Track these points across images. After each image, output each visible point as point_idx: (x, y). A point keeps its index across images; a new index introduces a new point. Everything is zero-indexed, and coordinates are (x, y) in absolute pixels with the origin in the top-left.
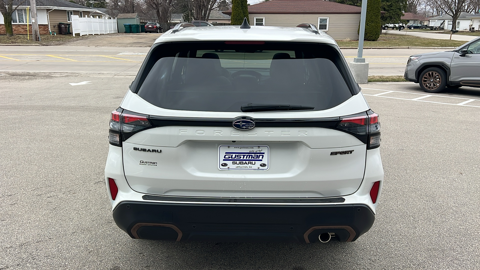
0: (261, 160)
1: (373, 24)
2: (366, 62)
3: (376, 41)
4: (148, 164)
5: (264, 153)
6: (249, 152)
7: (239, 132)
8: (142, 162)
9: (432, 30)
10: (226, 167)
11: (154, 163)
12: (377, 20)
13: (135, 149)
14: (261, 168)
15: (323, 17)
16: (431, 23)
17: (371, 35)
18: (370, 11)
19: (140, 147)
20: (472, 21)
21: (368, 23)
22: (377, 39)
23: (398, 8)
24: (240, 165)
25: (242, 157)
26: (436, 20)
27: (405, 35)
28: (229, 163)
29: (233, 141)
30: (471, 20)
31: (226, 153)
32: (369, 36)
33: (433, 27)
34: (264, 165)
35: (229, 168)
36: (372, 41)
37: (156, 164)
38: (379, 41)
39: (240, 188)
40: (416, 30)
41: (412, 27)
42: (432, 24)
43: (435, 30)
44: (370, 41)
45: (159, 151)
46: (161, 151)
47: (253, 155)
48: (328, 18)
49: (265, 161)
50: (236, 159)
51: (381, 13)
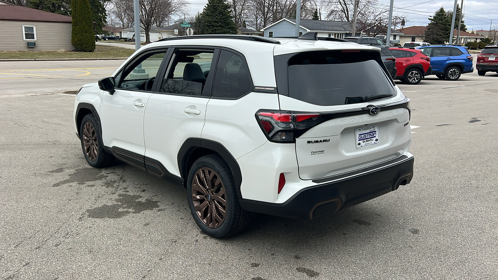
0: (375, 137)
1: (87, 35)
2: (146, 73)
3: (93, 52)
4: (317, 153)
5: (376, 131)
6: (369, 132)
7: (372, 117)
8: (313, 153)
9: (126, 41)
10: (360, 146)
11: (322, 151)
12: (91, 31)
13: (309, 142)
14: (376, 142)
15: (29, 25)
16: (123, 34)
17: (88, 46)
18: (82, 21)
19: (313, 140)
20: (161, 34)
21: (82, 33)
22: (94, 50)
23: (98, 19)
24: (366, 143)
25: (367, 136)
26: (128, 32)
27: (109, 46)
28: (361, 142)
29: (366, 125)
30: (159, 33)
31: (359, 135)
32: (85, 47)
33: (127, 38)
34: (377, 140)
35: (361, 146)
36: (89, 52)
37: (323, 152)
38: (95, 52)
39: (367, 160)
40: (111, 41)
41: (106, 38)
42: (124, 36)
43: (129, 41)
44: (86, 52)
45: (328, 140)
46: (329, 140)
47: (371, 133)
48: (35, 26)
49: (377, 138)
50: (364, 138)
51: (94, 23)
